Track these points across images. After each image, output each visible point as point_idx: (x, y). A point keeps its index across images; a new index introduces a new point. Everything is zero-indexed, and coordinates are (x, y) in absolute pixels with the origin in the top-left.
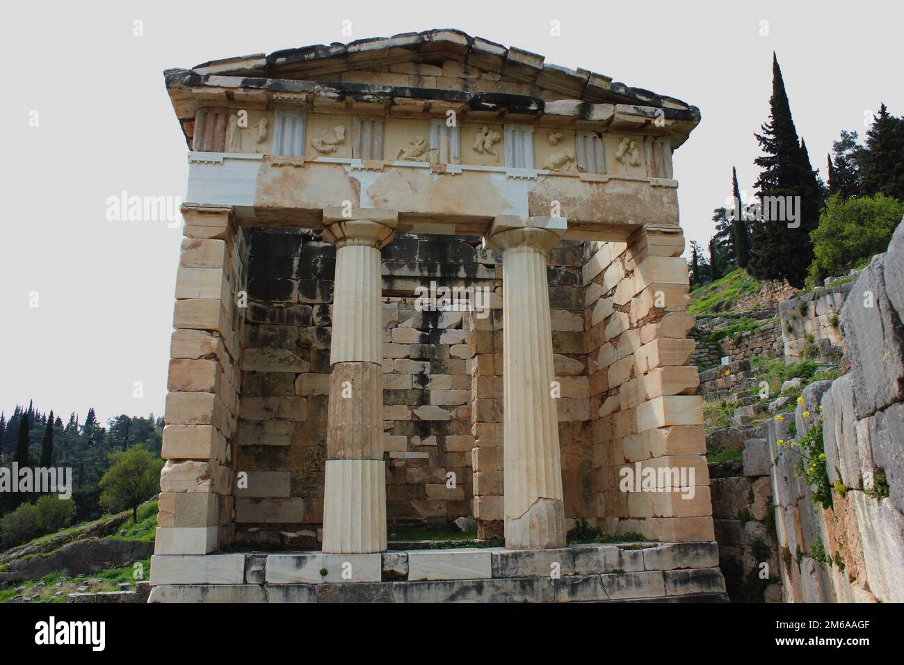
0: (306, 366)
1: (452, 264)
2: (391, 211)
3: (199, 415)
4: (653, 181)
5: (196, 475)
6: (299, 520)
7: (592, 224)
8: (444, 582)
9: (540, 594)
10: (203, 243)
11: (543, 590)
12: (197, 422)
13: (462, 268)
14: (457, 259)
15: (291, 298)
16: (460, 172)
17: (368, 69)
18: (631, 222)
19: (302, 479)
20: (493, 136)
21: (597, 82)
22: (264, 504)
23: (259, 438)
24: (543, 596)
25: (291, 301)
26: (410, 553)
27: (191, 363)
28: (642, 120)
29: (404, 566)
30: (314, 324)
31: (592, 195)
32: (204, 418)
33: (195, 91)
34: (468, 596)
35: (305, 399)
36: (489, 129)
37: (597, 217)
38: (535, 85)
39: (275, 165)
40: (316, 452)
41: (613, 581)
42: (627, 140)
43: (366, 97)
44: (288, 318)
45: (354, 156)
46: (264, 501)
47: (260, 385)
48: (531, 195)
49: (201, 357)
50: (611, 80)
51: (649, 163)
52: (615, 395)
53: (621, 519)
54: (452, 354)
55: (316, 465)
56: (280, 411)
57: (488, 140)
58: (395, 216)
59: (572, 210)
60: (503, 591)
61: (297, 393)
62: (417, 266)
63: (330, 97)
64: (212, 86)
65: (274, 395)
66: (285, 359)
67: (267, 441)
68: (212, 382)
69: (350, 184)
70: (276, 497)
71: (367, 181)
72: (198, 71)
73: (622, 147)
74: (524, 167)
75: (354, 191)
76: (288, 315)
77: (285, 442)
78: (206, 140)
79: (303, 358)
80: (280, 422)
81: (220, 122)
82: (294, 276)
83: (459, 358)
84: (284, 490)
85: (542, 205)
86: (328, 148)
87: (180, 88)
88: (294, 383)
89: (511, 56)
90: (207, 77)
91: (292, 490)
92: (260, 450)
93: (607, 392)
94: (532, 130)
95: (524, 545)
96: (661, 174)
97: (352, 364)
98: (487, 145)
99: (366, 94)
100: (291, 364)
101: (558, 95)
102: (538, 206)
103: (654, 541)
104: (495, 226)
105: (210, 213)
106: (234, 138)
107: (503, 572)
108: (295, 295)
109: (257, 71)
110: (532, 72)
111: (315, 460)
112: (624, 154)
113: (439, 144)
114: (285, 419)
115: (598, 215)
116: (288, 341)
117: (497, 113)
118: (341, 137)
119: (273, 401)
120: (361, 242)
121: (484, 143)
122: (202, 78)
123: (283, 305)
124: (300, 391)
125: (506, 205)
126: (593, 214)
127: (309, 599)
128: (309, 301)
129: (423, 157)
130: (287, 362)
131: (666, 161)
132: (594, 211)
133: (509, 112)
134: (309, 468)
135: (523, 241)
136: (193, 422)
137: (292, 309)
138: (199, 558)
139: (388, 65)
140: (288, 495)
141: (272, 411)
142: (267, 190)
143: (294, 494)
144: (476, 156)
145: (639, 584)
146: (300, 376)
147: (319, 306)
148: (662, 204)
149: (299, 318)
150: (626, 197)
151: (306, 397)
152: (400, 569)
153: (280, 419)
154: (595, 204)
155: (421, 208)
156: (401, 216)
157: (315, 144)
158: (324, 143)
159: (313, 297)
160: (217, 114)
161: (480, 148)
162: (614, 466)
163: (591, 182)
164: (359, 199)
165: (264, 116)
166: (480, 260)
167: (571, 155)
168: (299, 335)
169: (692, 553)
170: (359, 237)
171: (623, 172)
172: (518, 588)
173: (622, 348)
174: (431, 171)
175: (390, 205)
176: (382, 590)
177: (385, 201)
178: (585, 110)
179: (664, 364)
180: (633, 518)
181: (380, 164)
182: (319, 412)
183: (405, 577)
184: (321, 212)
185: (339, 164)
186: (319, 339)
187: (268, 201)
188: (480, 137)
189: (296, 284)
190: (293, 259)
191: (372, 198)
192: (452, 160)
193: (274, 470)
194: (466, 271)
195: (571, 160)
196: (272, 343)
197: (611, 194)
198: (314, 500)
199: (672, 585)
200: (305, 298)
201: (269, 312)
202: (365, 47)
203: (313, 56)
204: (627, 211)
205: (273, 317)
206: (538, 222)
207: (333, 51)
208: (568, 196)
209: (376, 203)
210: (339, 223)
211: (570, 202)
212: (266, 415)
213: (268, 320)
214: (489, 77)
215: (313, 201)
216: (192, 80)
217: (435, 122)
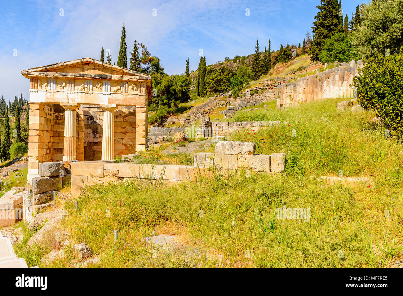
2: (75, 103)
3: (35, 147)
4: (139, 94)
5: (35, 159)
7: (123, 105)
10: (34, 111)
16: (92, 93)
17: (70, 67)
18: (133, 105)
21: (125, 71)
27: (34, 137)
28: (136, 80)
31: (124, 98)
32: (37, 148)
33: (29, 76)
36: (99, 82)
38: (112, 70)
39: (49, 92)
42: (133, 84)
45: (67, 90)
48: (109, 99)
49: (36, 135)
51: (139, 90)
57: (99, 85)
58: (76, 105)
59: (118, 102)
63: (60, 77)
64: (32, 75)
65: (61, 136)
68: (38, 141)
69: (66, 97)
71: (70, 96)
72: (29, 71)
73: (132, 86)
74: (108, 92)
78: (33, 86)
86: (61, 88)
89: (103, 65)
90: (31, 72)
94: (110, 82)
96: (142, 92)
97: (68, 136)
98: (99, 87)
99: (68, 76)
101: (118, 72)
102: (110, 102)
105: (35, 104)
106: (40, 86)
109: (42, 70)
110: (110, 67)
112: (133, 88)
113: (87, 86)
115: (125, 103)
118: (65, 85)
125: (103, 101)
126: (123, 103)
129: (84, 90)
131: (144, 89)
135: (106, 110)
136: (35, 149)
142: (48, 98)
144: (96, 89)
148: (141, 100)
150: (132, 98)
154: (124, 100)
156: (79, 104)
157: (58, 87)
158: (60, 86)
160: (35, 80)
161: (97, 87)
163: (124, 95)
164: (68, 100)
165: (46, 81)
167: (119, 88)
170: (68, 109)
171: (132, 92)
174: (85, 93)
177: (75, 100)
178: (122, 78)
181: (73, 92)
185: (64, 92)
187: (47, 101)
188: (97, 85)
192: (90, 90)
195: (119, 90)
196: (61, 124)
197: (129, 98)
201: (59, 116)
202: (68, 63)
203: (55, 66)
204: (132, 102)
205: (60, 118)
206: (110, 106)
207: (60, 64)
208: (118, 98)
209: (73, 101)
210: (64, 106)
211: (118, 100)
212: (60, 141)
213: (59, 118)
214: (100, 68)
215: (58, 101)
216: (28, 73)
217: (87, 81)
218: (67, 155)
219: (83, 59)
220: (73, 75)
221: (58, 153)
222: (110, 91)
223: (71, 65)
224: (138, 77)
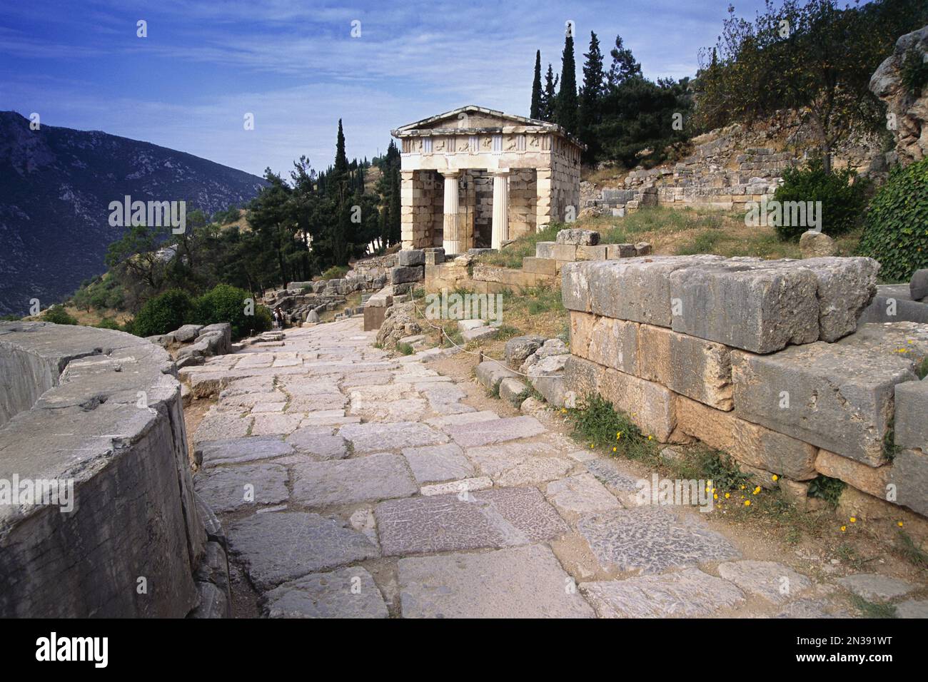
3: (409, 229)
4: (542, 152)
7: (519, 168)
10: (407, 181)
16: (478, 153)
17: (448, 120)
18: (532, 167)
20: (488, 140)
31: (519, 159)
32: (411, 230)
36: (487, 138)
39: (424, 156)
42: (533, 137)
45: (447, 151)
48: (500, 161)
51: (541, 145)
58: (458, 170)
59: (512, 164)
64: (403, 134)
68: (412, 220)
69: (445, 161)
71: (450, 159)
73: (532, 140)
74: (498, 150)
75: (446, 163)
78: (405, 149)
81: (408, 142)
85: (503, 163)
86: (439, 149)
89: (492, 113)
90: (402, 131)
94: (501, 136)
96: (545, 148)
97: (448, 214)
98: (487, 143)
99: (446, 133)
102: (501, 164)
105: (408, 172)
106: (412, 148)
110: (500, 116)
112: (532, 142)
113: (471, 145)
115: (521, 166)
118: (442, 145)
120: (450, 178)
121: (485, 143)
125: (491, 165)
129: (467, 149)
132: (520, 164)
135: (496, 175)
142: (423, 164)
144: (483, 147)
148: (544, 160)
150: (532, 158)
154: (520, 161)
155: (466, 167)
156: (461, 169)
157: (435, 148)
158: (437, 147)
160: (407, 140)
161: (484, 145)
163: (520, 154)
164: (448, 166)
165: (419, 141)
167: (514, 144)
170: (447, 177)
171: (531, 149)
174: (468, 155)
175: (457, 167)
177: (456, 165)
178: (516, 129)
181: (453, 153)
184: (436, 170)
185: (442, 154)
187: (422, 168)
188: (483, 142)
191: (452, 165)
192: (475, 149)
197: (526, 158)
202: (444, 116)
203: (430, 121)
204: (531, 163)
206: (501, 170)
207: (436, 118)
208: (512, 159)
209: (453, 167)
210: (443, 173)
211: (511, 162)
214: (489, 117)
215: (435, 167)
216: (398, 132)
217: (470, 137)
218: (447, 239)
219: (464, 108)
220: (453, 130)
222: (502, 150)
224: (538, 128)
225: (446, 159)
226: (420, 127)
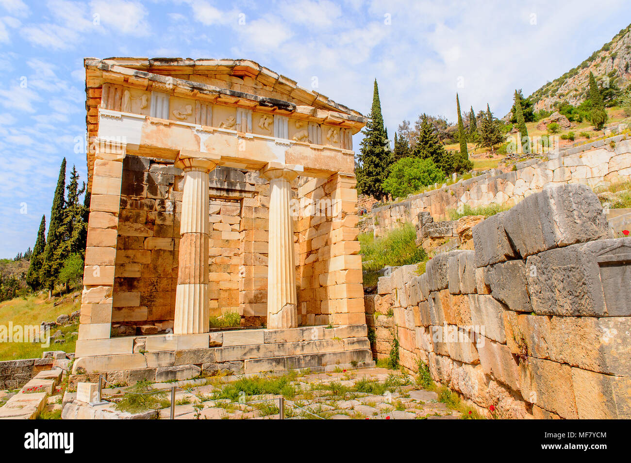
0: (151, 233)
1: (233, 182)
2: (217, 155)
3: (107, 260)
4: (343, 151)
5: (105, 294)
6: (145, 319)
7: (315, 169)
8: (241, 346)
9: (287, 351)
10: (109, 163)
11: (289, 349)
12: (106, 264)
13: (238, 184)
14: (235, 180)
15: (142, 195)
16: (252, 137)
17: (204, 75)
18: (332, 170)
19: (147, 296)
20: (269, 121)
21: (321, 99)
22: (123, 311)
23: (122, 273)
24: (289, 352)
25: (143, 197)
26: (224, 332)
27: (103, 231)
28: (341, 121)
29: (221, 339)
30: (156, 210)
31: (315, 155)
33: (105, 74)
34: (253, 353)
35: (150, 252)
36: (267, 117)
37: (317, 167)
38: (290, 96)
39: (152, 123)
40: (155, 281)
41: (321, 344)
42: (332, 129)
43: (205, 92)
44: (141, 206)
45: (197, 123)
46: (124, 309)
47: (123, 243)
48: (286, 152)
49: (108, 228)
50: (328, 98)
51: (342, 142)
52: (315, 253)
53: (316, 315)
54: (215, 228)
55: (156, 288)
56: (135, 258)
57: (267, 122)
58: (219, 158)
59: (305, 162)
60: (269, 350)
61: (145, 248)
62: (215, 182)
63: (186, 89)
64: (116, 73)
65: (131, 249)
66: (138, 229)
67: (126, 275)
68: (115, 242)
69: (194, 138)
70: (131, 307)
71: (204, 137)
72: (107, 61)
73: (330, 132)
74: (284, 138)
75: (196, 142)
76: (141, 204)
77: (138, 275)
78: (109, 103)
79: (149, 229)
80: (135, 264)
81: (118, 94)
82: (144, 182)
83: (218, 230)
84: (137, 303)
85: (292, 158)
86: (183, 117)
87: (95, 70)
88: (144, 242)
89: (281, 80)
90: (112, 66)
91: (141, 303)
92: (122, 280)
93: (310, 252)
94: (288, 119)
95: (279, 326)
96: (347, 147)
97: (195, 234)
98: (266, 125)
99: (206, 90)
100: (142, 231)
101: (301, 102)
102: (288, 158)
103: (338, 324)
104: (269, 167)
106: (127, 104)
107: (270, 340)
108: (145, 193)
109: (142, 67)
110: (289, 89)
111: (155, 285)
112: (331, 137)
113: (242, 122)
114: (138, 263)
115: (318, 165)
116: (141, 219)
117: (273, 108)
118: (189, 112)
119: (130, 253)
120: (200, 170)
121: (264, 124)
122: (110, 66)
123: (138, 199)
124: (147, 247)
125: (275, 157)
126: (315, 165)
127: (170, 360)
128: (154, 197)
129: (234, 127)
130: (139, 230)
131: (350, 141)
132: (316, 163)
133: (279, 109)
134: (151, 290)
135: (282, 176)
136: (103, 264)
137: (143, 201)
138: (107, 340)
139: (215, 75)
140: (138, 305)
141: (130, 258)
142: (148, 136)
143: (142, 305)
144: (260, 130)
145: (332, 345)
146: (147, 239)
147: (159, 200)
148: (347, 163)
149: (147, 206)
150: (331, 158)
151: (151, 251)
152: (219, 341)
153: (135, 262)
154: (316, 160)
155: (233, 154)
156: (222, 158)
157: (175, 114)
158: (180, 114)
159: (156, 195)
160: (116, 89)
161: (262, 126)
162: (313, 289)
163: (315, 149)
164: (199, 146)
165: (145, 94)
166: (247, 181)
167: (306, 134)
168: (147, 216)
169: (356, 330)
170: (199, 167)
171: (330, 145)
172: (277, 348)
173: (321, 231)
174: (236, 137)
175: (216, 152)
176: (209, 352)
177: (214, 149)
178: (314, 113)
179: (345, 239)
180: (323, 314)
181: (210, 129)
182: (158, 259)
183: (220, 345)
184: (179, 151)
185: (189, 127)
186: (159, 218)
187: (147, 142)
188: (262, 121)
189: (146, 187)
190: (144, 173)
191: (207, 147)
192: (248, 130)
193: (131, 291)
194: (240, 186)
195: (306, 137)
196: (131, 220)
197: (324, 156)
198: (154, 307)
199: (347, 345)
200: (151, 195)
201: (129, 202)
202: (205, 63)
203: (175, 64)
204: (331, 164)
205: (131, 205)
206: (290, 166)
207: (187, 63)
208: (305, 155)
209: (209, 150)
210: (189, 159)
211: (305, 158)
212: (127, 260)
213: (128, 207)
214: (267, 88)
215: (174, 146)
216: (103, 66)
217: (240, 110)
218: (192, 280)
219: (238, 60)
220: (218, 90)
221: (121, 290)
222: (289, 139)
223: (206, 72)
224: (345, 116)
225: (196, 136)
226: (150, 69)
